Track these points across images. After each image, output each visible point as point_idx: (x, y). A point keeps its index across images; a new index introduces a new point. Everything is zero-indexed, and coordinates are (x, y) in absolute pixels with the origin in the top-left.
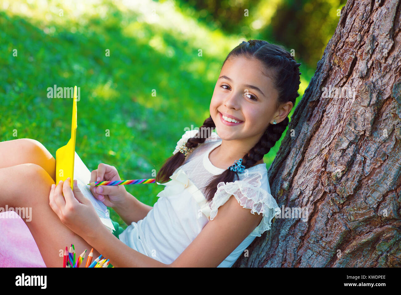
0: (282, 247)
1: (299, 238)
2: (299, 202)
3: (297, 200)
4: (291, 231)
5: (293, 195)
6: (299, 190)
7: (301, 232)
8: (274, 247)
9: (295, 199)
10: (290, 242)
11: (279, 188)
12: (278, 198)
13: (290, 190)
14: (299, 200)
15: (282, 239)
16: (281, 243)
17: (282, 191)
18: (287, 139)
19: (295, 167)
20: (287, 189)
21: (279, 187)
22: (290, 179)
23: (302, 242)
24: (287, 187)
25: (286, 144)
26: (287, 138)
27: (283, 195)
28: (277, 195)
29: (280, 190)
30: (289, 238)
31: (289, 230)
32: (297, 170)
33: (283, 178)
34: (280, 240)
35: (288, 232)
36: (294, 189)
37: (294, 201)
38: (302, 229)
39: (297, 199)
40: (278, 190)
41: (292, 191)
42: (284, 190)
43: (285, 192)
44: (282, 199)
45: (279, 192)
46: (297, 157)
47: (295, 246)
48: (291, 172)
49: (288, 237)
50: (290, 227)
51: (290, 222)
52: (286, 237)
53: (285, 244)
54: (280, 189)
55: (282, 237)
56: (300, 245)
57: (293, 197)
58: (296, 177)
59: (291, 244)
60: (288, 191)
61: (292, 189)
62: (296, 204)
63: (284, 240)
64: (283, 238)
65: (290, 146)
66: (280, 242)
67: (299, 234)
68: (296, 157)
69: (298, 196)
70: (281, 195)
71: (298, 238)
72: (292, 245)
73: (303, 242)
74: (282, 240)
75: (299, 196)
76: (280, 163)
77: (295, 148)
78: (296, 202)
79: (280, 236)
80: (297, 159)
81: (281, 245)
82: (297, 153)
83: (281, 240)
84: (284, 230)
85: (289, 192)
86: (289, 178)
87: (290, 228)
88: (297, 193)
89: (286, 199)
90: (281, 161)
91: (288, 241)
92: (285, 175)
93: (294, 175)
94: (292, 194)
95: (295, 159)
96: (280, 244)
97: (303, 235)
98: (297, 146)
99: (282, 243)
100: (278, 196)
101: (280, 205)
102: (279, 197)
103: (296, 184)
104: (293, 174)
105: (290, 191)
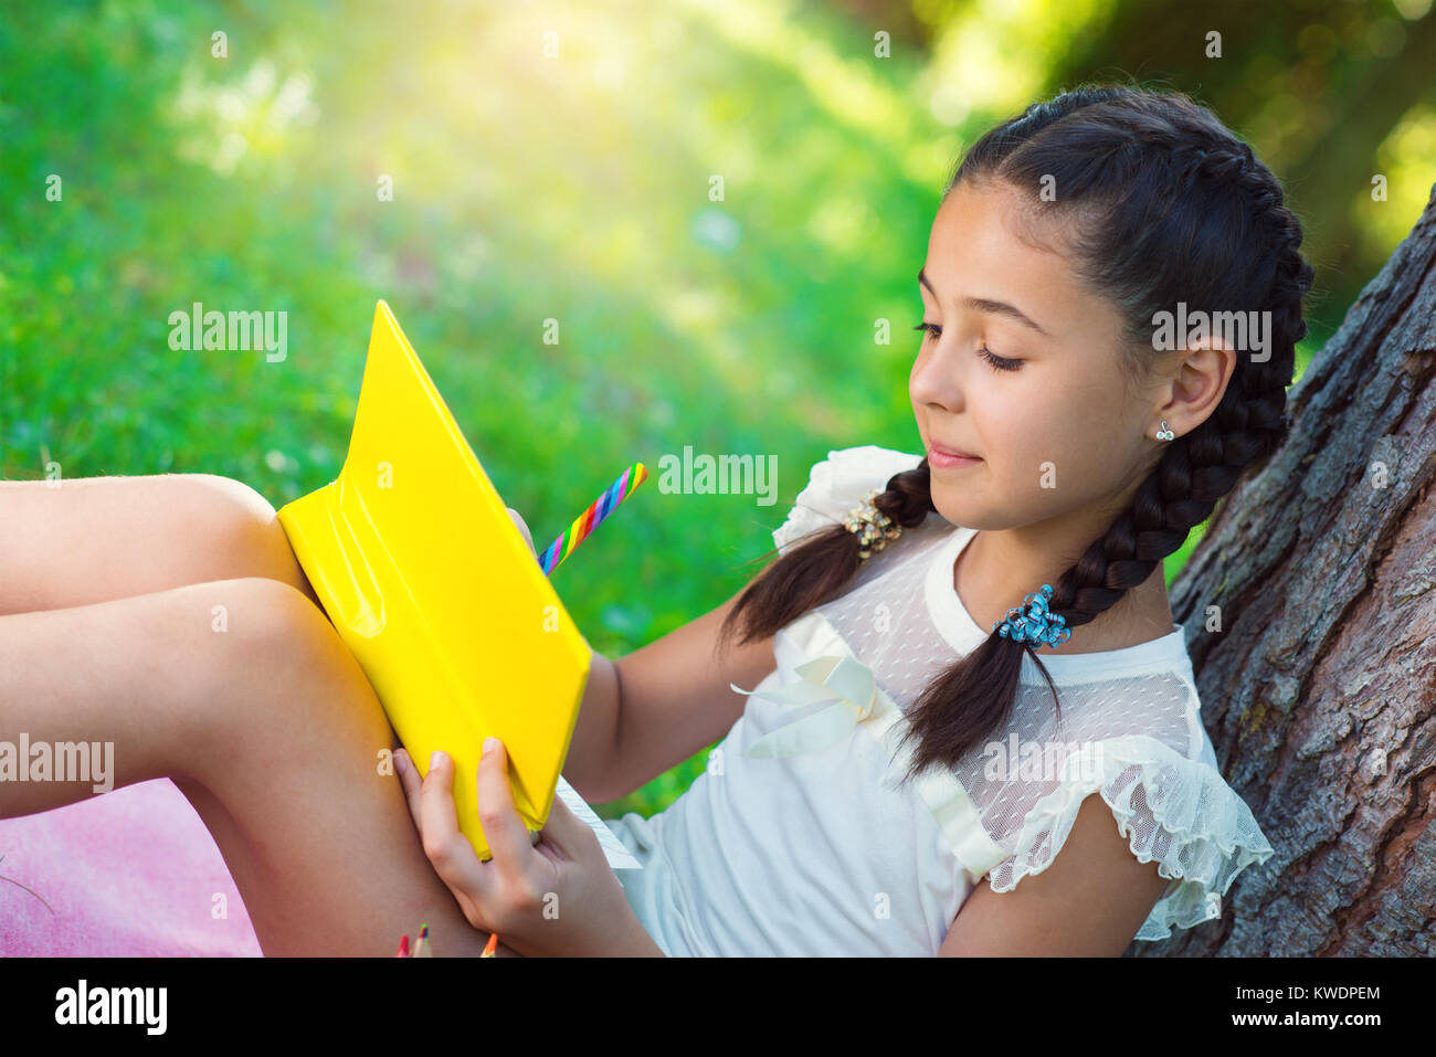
0: (1245, 942)
1: (1328, 916)
2: (1339, 766)
3: (1328, 758)
4: (1291, 878)
5: (1315, 735)
6: (1346, 719)
7: (1338, 891)
8: (1205, 938)
9: (1323, 753)
10: (1282, 924)
11: (1244, 696)
12: (1237, 737)
13: (1297, 713)
14: (1339, 758)
15: (1249, 910)
16: (1240, 926)
17: (1262, 711)
18: (1280, 493)
19: (1329, 621)
20: (1287, 710)
21: (1245, 693)
22: (1303, 669)
23: (1336, 930)
24: (1292, 698)
25: (1273, 510)
26: (1281, 489)
27: (1264, 728)
28: (1234, 724)
29: (1252, 706)
30: (1280, 909)
31: (1279, 877)
32: (1336, 632)
33: (1273, 660)
34: (1238, 913)
35: (1276, 881)
36: (1319, 712)
37: (1315, 758)
38: (1345, 878)
39: (1329, 751)
40: (1243, 706)
41: (1308, 716)
42: (1272, 709)
43: (1275, 717)
44: (1259, 745)
45: (1245, 713)
46: (1343, 580)
47: (1306, 943)
48: (1311, 639)
49: (1274, 905)
50: (1286, 862)
51: (1290, 844)
52: (1265, 904)
53: (1259, 933)
54: (1250, 699)
55: (1248, 900)
56: (1328, 943)
57: (1314, 742)
58: (1331, 663)
59: (1288, 934)
60: (1291, 716)
61: (1313, 708)
62: (1327, 775)
63: (1256, 915)
64: (1251, 906)
65: (1299, 522)
66: (1237, 921)
67: (1330, 898)
68: (1336, 580)
69: (1337, 743)
70: (1254, 727)
71: (1320, 914)
72: (1290, 938)
73: (1340, 932)
74: (1246, 914)
75: (1340, 743)
76: (1242, 588)
77: (1336, 539)
78: (1326, 766)
79: (1240, 896)
80: (1339, 586)
81: (1242, 935)
82: (1344, 562)
83: (1243, 912)
84: (1255, 874)
85: (1294, 719)
86: (1301, 664)
87: (1287, 867)
88: (1337, 729)
89: (1276, 749)
90: (1252, 580)
91: (1275, 920)
92: (1284, 651)
93: (1320, 651)
94: (1308, 732)
95: (1332, 586)
96: (1236, 931)
97: (1346, 903)
98: (1345, 535)
99: (1245, 928)
100: (1240, 729)
101: (1245, 769)
102: (1244, 736)
103: (1329, 694)
104: (1316, 648)
105: (1300, 714)
